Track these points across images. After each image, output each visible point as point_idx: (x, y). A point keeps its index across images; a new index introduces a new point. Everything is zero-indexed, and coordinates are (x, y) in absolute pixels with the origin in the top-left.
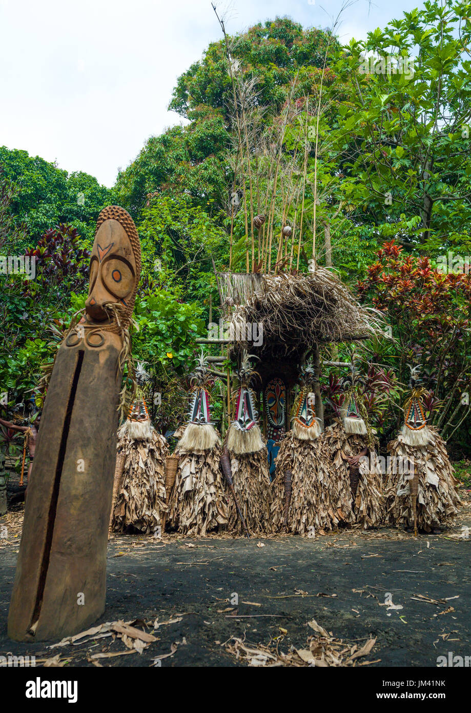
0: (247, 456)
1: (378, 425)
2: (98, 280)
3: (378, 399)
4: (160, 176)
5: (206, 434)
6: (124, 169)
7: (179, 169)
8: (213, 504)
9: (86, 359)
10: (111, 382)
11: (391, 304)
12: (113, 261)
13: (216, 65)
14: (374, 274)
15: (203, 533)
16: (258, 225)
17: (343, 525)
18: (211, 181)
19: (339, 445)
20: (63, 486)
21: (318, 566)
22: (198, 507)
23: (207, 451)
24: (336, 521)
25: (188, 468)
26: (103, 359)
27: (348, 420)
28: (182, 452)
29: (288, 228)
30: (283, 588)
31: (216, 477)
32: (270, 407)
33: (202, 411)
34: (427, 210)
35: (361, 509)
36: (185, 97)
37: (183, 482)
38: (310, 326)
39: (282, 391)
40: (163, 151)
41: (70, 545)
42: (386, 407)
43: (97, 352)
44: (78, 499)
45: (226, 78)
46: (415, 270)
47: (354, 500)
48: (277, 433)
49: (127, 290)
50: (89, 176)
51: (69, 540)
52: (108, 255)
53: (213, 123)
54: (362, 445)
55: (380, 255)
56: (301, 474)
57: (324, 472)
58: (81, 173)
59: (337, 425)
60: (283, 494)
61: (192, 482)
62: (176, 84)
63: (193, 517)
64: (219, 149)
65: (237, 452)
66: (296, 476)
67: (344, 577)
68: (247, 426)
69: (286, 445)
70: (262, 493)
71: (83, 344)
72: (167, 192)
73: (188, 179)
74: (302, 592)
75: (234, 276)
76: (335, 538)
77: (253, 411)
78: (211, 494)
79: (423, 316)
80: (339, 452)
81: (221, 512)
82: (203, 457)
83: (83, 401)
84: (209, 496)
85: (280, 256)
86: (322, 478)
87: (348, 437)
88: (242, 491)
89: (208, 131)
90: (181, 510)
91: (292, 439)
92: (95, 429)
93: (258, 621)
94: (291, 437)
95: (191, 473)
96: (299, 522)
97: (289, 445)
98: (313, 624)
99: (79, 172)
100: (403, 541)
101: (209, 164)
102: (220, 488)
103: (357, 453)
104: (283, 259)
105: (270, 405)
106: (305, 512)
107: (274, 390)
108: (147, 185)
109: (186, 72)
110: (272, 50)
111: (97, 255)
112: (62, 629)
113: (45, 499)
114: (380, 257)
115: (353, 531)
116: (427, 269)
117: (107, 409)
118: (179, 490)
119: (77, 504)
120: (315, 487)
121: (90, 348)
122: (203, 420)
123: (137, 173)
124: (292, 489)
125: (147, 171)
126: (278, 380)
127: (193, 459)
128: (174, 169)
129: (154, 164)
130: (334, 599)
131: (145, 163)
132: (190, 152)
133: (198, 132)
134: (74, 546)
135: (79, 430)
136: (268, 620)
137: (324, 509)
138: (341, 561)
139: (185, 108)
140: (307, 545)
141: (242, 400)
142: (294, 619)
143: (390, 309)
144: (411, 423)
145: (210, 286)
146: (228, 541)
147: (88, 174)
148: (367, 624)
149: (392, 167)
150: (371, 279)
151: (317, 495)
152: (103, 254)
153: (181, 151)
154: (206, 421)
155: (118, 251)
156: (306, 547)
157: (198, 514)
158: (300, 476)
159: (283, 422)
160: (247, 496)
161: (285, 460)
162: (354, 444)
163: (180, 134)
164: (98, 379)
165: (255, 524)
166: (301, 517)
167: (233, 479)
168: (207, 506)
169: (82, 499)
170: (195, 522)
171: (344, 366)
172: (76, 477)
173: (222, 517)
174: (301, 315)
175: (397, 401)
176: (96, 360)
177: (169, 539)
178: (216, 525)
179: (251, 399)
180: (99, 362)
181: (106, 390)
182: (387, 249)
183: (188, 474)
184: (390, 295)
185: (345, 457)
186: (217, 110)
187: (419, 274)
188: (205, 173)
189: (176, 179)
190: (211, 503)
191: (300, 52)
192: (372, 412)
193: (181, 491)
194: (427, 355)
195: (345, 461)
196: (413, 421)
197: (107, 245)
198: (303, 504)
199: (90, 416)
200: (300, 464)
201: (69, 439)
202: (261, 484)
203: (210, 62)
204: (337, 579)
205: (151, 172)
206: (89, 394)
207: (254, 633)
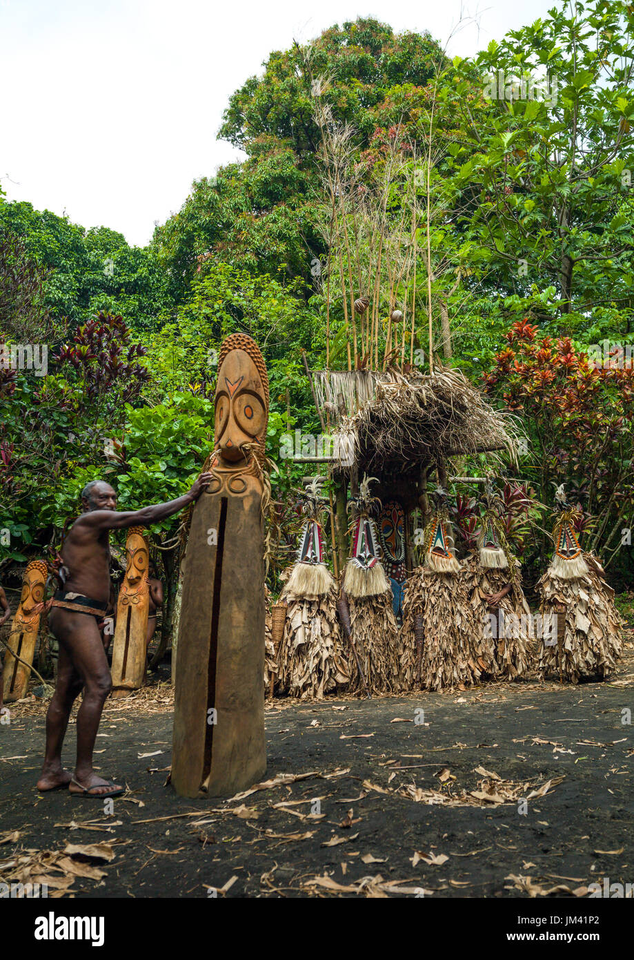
0: (369, 599)
1: (519, 553)
2: (231, 419)
3: (516, 521)
4: (214, 233)
5: (319, 577)
6: (162, 223)
7: (238, 222)
8: (329, 660)
9: (230, 507)
10: (257, 530)
11: (527, 401)
12: (245, 397)
13: (282, 85)
14: (504, 363)
15: (320, 695)
16: (360, 311)
17: (486, 677)
18: (281, 237)
19: (476, 582)
20: (221, 641)
21: (468, 721)
22: (312, 664)
23: (321, 597)
24: (478, 673)
25: (299, 617)
26: (247, 505)
27: (485, 551)
28: (290, 598)
29: (397, 313)
30: (438, 743)
31: (333, 627)
32: (386, 538)
33: (313, 548)
34: (566, 272)
35: (505, 657)
36: (240, 121)
37: (294, 634)
38: (437, 440)
39: (400, 517)
40: (216, 200)
41: (234, 701)
42: (528, 530)
43: (240, 498)
44: (237, 653)
45: (296, 101)
46: (555, 356)
47: (497, 647)
48: (396, 569)
49: (259, 426)
50: (114, 233)
51: (232, 696)
52: (238, 390)
53: (282, 161)
54: (504, 580)
55: (510, 338)
56: (435, 618)
57: (461, 615)
58: (102, 228)
59: (474, 558)
60: (413, 644)
61: (305, 634)
62: (227, 105)
63: (307, 675)
64: (289, 194)
65: (355, 595)
66: (429, 621)
67: (501, 729)
68: (370, 563)
69: (415, 585)
70: (388, 644)
71: (225, 491)
72: (224, 253)
73: (252, 235)
74: (460, 744)
75: (334, 375)
76: (479, 692)
77: (374, 545)
78: (327, 648)
79: (568, 415)
80: (476, 589)
81: (340, 669)
82: (316, 605)
83: (232, 552)
84: (325, 651)
85: (388, 347)
86: (459, 623)
87: (486, 571)
88: (364, 641)
89: (275, 172)
90: (292, 668)
91: (422, 577)
92: (247, 581)
93: (424, 770)
94: (421, 575)
95: (303, 623)
96: (434, 676)
97: (419, 585)
98: (481, 770)
99: (99, 228)
100: (560, 692)
101: (279, 215)
102: (338, 640)
103: (498, 590)
104: (393, 352)
105: (386, 535)
106: (441, 663)
107: (390, 517)
108: (196, 244)
109: (240, 89)
110: (354, 61)
111: (227, 390)
112: (233, 784)
113: (203, 655)
114: (510, 341)
115: (499, 684)
116: (569, 355)
117: (255, 558)
118: (289, 644)
119: (236, 659)
120: (453, 634)
121: (233, 495)
122: (315, 559)
123: (182, 229)
124: (424, 638)
125: (196, 226)
126: (394, 504)
127: (305, 606)
128: (232, 223)
129: (205, 218)
130: (496, 748)
131: (193, 215)
132: (251, 198)
133: (261, 172)
134: (237, 701)
135: (231, 582)
136: (432, 769)
137: (463, 660)
138: (492, 715)
139: (239, 137)
140: (448, 702)
141: (362, 532)
142: (460, 767)
143: (526, 407)
144: (564, 552)
145: (287, 377)
146: (354, 703)
147: (112, 230)
148: (536, 766)
149: (519, 221)
150: (501, 369)
151: (455, 644)
152: (233, 389)
153: (239, 199)
154: (318, 560)
155: (248, 385)
156: (448, 704)
157: (313, 672)
158: (434, 620)
159: (403, 556)
160: (369, 647)
161: (415, 603)
162: (494, 580)
163: (236, 174)
164: (245, 527)
165: (381, 681)
166: (437, 670)
167: (351, 628)
168: (323, 663)
169: (241, 653)
170: (309, 682)
171: (473, 482)
172: (233, 631)
173: (342, 674)
174: (426, 428)
175: (538, 522)
176: (241, 507)
177: (282, 705)
178: (335, 685)
179: (372, 531)
180: (243, 509)
181: (254, 539)
182: (518, 330)
183: (300, 624)
184: (526, 390)
185: (483, 596)
186: (284, 141)
187: (560, 361)
188: (274, 227)
189: (235, 236)
190: (327, 659)
191: (391, 64)
192: (512, 538)
193: (292, 645)
194: (574, 463)
195: (483, 600)
196: (565, 549)
197: (236, 379)
198: (438, 654)
199: (241, 567)
200: (433, 607)
201: (222, 592)
202: (387, 632)
203: (274, 80)
204: (492, 732)
205: (201, 227)
206: (238, 544)
207: (422, 781)
